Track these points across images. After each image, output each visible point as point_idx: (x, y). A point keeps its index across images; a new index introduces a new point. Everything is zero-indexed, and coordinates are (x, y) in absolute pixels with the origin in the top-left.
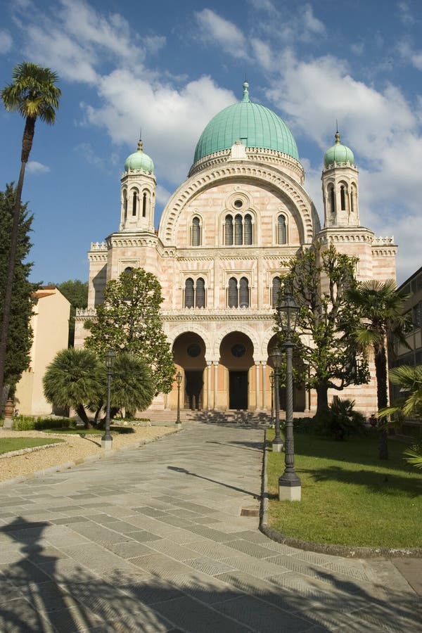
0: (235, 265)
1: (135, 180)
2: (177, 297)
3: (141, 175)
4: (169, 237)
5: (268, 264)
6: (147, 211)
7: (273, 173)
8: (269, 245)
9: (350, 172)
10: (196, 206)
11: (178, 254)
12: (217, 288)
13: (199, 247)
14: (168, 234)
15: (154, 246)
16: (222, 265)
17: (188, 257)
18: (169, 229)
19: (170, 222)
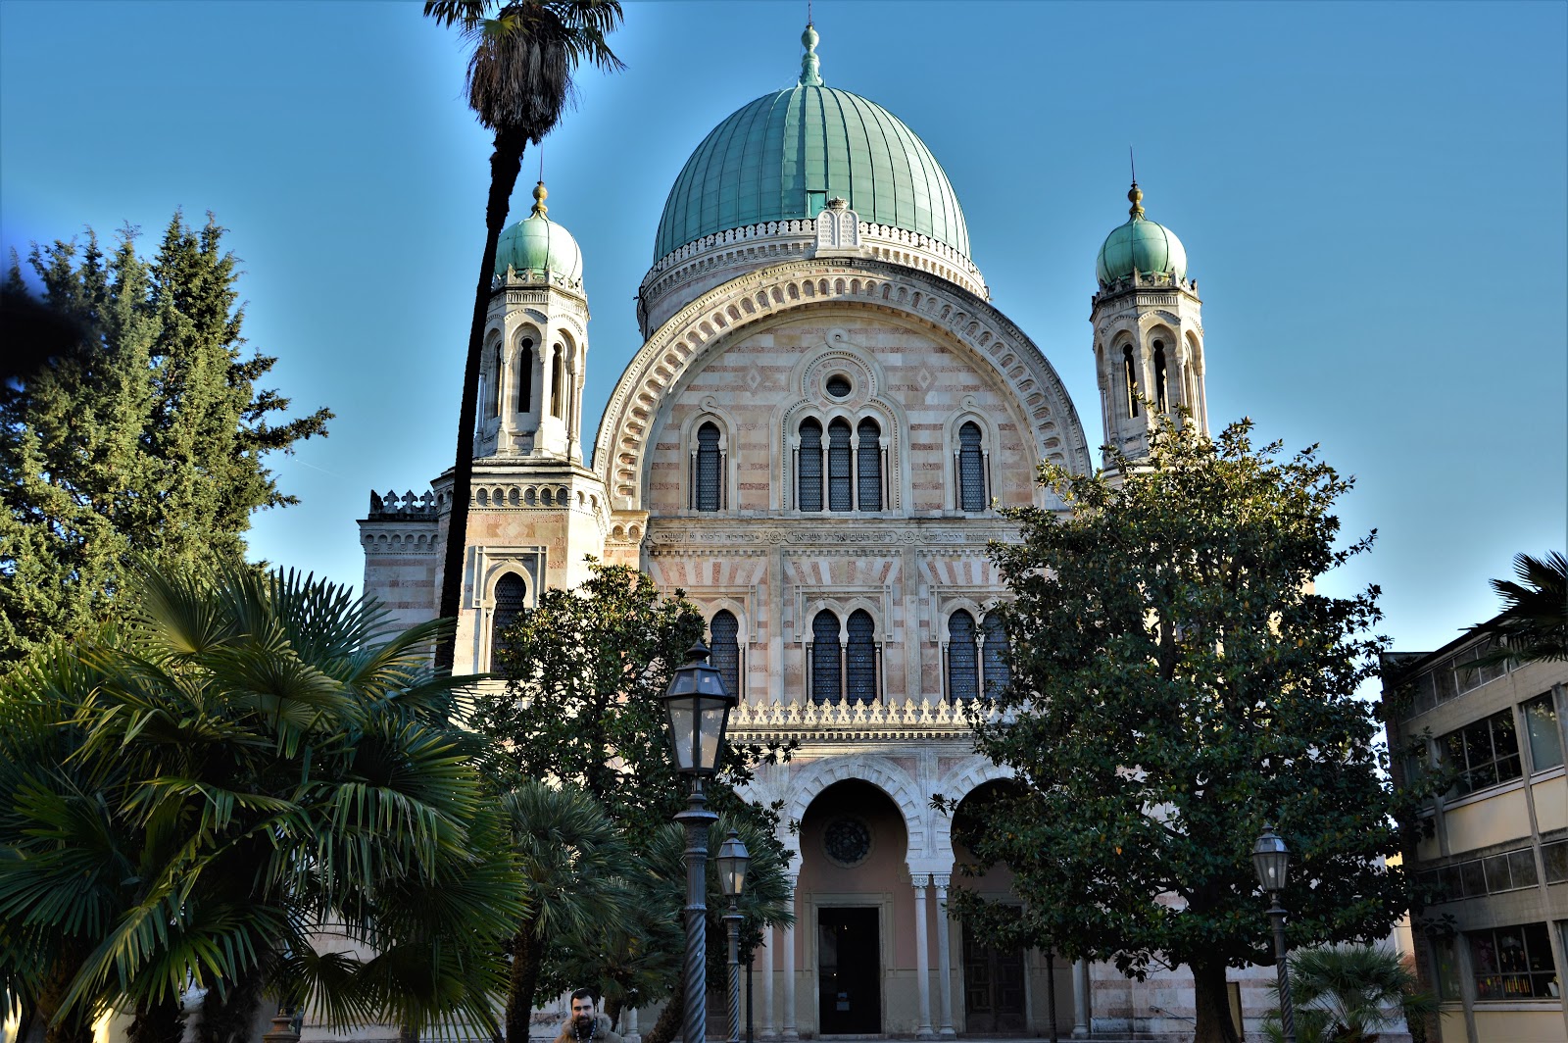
0: (832, 571)
1: (531, 301)
3: (547, 288)
4: (626, 479)
5: (932, 569)
6: (565, 399)
8: (936, 513)
9: (1180, 300)
10: (710, 388)
11: (653, 535)
13: (719, 514)
14: (624, 471)
15: (590, 509)
16: (791, 571)
17: (686, 547)
18: (624, 456)
19: (631, 432)
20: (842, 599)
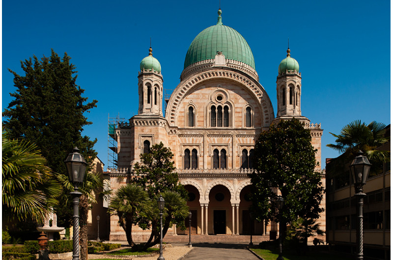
1: (149, 77)
2: (179, 161)
3: (152, 74)
4: (173, 120)
5: (239, 140)
6: (158, 101)
7: (244, 77)
8: (240, 128)
9: (297, 78)
10: (191, 98)
11: (179, 132)
12: (206, 156)
13: (194, 128)
14: (172, 118)
15: (163, 126)
16: (209, 140)
17: (186, 135)
18: (172, 114)
19: (173, 109)
20: (220, 146)
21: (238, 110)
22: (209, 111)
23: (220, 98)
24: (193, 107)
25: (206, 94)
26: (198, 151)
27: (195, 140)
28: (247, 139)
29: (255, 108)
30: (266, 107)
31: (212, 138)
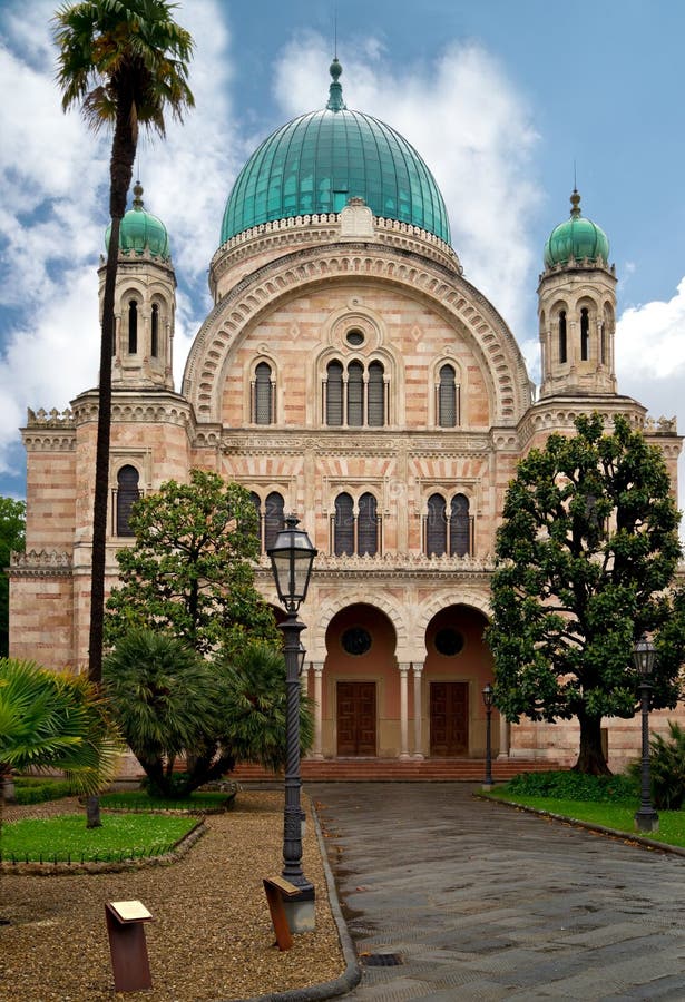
0: (349, 466)
1: (132, 272)
3: (146, 262)
4: (206, 403)
5: (418, 466)
6: (160, 344)
7: (433, 274)
8: (422, 428)
10: (264, 338)
11: (226, 440)
12: (311, 514)
13: (272, 426)
14: (204, 397)
15: (181, 422)
16: (321, 467)
17: (248, 448)
18: (204, 386)
19: (208, 369)
20: (356, 485)
21: (415, 375)
22: (324, 375)
23: (355, 336)
24: (269, 363)
25: (312, 325)
26: (286, 498)
27: (275, 466)
28: (442, 464)
29: (470, 369)
30: (503, 368)
31: (330, 461)
